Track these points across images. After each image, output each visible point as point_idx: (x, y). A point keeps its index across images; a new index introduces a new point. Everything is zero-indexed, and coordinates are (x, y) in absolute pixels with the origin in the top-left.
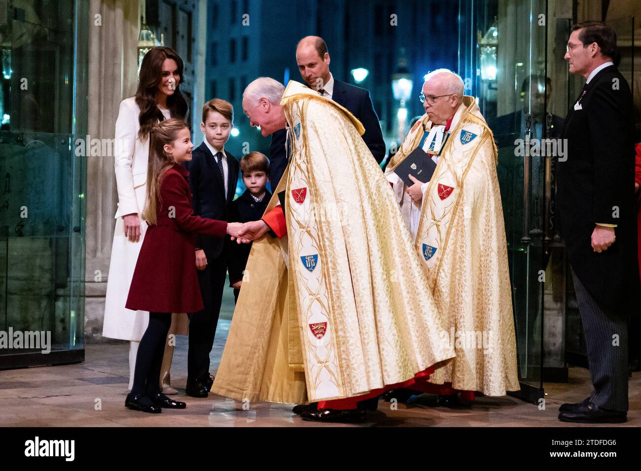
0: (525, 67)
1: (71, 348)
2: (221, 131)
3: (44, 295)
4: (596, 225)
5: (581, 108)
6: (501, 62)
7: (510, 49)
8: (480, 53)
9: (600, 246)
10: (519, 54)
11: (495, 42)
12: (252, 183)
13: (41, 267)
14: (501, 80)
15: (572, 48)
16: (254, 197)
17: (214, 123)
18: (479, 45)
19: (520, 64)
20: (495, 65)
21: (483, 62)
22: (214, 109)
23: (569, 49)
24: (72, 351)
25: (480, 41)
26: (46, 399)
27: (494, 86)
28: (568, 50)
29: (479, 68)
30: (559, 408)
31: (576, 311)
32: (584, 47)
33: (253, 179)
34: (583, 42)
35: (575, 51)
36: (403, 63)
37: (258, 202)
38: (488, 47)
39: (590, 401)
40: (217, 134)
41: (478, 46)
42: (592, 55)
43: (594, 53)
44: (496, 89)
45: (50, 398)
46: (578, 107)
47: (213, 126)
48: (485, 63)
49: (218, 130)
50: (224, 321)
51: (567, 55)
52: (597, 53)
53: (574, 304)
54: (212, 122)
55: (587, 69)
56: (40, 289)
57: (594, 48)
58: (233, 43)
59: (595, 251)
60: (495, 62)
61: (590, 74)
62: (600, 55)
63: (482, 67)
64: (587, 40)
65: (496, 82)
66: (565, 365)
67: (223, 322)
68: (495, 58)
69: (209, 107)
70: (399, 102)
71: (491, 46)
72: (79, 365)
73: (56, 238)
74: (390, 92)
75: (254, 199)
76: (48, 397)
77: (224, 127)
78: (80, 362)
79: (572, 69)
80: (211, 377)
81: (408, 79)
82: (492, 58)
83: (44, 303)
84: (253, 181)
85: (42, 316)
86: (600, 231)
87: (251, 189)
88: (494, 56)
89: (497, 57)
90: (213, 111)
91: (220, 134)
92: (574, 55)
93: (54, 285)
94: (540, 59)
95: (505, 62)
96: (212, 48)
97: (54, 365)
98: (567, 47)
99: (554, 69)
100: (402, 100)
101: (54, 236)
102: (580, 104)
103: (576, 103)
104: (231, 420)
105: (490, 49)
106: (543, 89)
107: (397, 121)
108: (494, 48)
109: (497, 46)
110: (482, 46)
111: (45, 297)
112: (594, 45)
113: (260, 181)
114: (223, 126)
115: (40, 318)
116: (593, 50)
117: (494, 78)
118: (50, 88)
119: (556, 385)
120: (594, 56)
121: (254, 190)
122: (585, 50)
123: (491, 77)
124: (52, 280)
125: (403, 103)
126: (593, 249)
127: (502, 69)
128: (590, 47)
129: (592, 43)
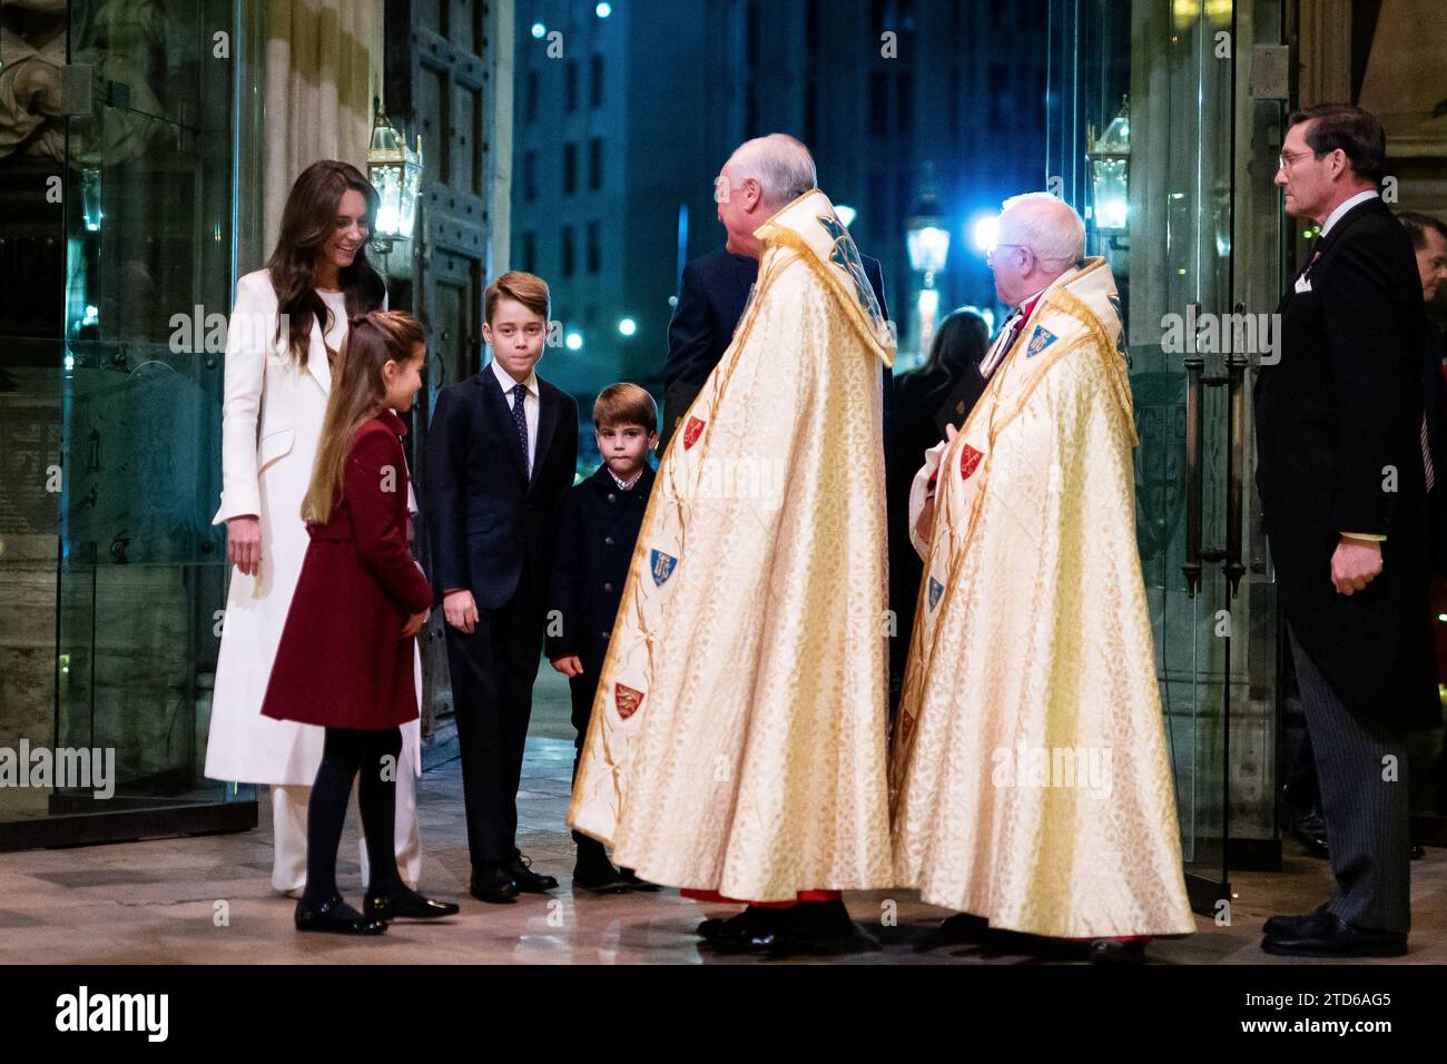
0: (1188, 202)
1: (229, 799)
2: (526, 340)
3: (172, 687)
4: (1342, 536)
5: (1310, 289)
6: (1137, 192)
7: (1156, 166)
8: (1094, 173)
9: (1348, 580)
10: (1174, 175)
11: (1123, 148)
12: (616, 449)
13: (166, 629)
14: (1136, 230)
15: (1291, 161)
16: (616, 479)
17: (508, 324)
18: (1090, 155)
19: (1178, 196)
20: (1125, 198)
21: (1099, 191)
22: (508, 293)
23: (1285, 164)
24: (231, 805)
25: (1092, 148)
26: (176, 906)
27: (1121, 241)
28: (1282, 166)
29: (1091, 203)
30: (1261, 926)
31: (1300, 720)
32: (1316, 158)
33: (619, 440)
34: (1313, 148)
35: (1297, 167)
36: (928, 194)
37: (624, 491)
38: (1110, 160)
39: (1329, 910)
40: (518, 347)
41: (1087, 157)
42: (1333, 176)
43: (1337, 171)
44: (1126, 248)
45: (185, 905)
46: (1303, 286)
47: (508, 331)
48: (1104, 193)
49: (520, 337)
50: (552, 741)
51: (1281, 177)
52: (1342, 172)
53: (1295, 705)
54: (505, 321)
55: (1322, 204)
56: (164, 674)
57: (1337, 161)
58: (570, 152)
59: (1338, 591)
60: (1125, 193)
61: (1328, 217)
62: (1350, 175)
63: (1097, 202)
64: (1321, 144)
65: (1127, 233)
66: (1276, 834)
67: (549, 745)
68: (1125, 183)
69: (499, 291)
70: (921, 275)
71: (1116, 157)
72: (247, 835)
73: (199, 568)
74: (902, 255)
75: (615, 483)
76: (181, 902)
77: (531, 330)
78: (249, 830)
79: (1290, 206)
80: (523, 859)
81: (941, 227)
82: (1119, 183)
83: (173, 704)
84: (619, 444)
85: (167, 731)
86: (1350, 549)
87: (613, 461)
88: (1121, 179)
89: (1128, 180)
90: (505, 299)
91: (524, 347)
92: (1296, 177)
93: (192, 666)
94: (1220, 185)
95: (1145, 192)
96: (526, 163)
97: (193, 835)
98: (1281, 160)
99: (1250, 205)
100: (928, 274)
101: (193, 564)
102: (1306, 280)
103: (1298, 278)
104: (567, 952)
105: (1113, 164)
106: (1226, 249)
107: (918, 316)
108: (1122, 162)
109: (1128, 157)
110: (1097, 157)
111: (174, 691)
112: (1337, 154)
113: (633, 446)
114: (530, 328)
115: (164, 735)
116: (1335, 165)
117: (1122, 225)
118: (182, 251)
119: (1256, 877)
120: (1337, 179)
121: (620, 464)
122: (1318, 165)
123: (1116, 224)
124: (187, 656)
125: (929, 280)
126: (1334, 587)
127: (1140, 207)
128: (1329, 159)
129: (1332, 150)
